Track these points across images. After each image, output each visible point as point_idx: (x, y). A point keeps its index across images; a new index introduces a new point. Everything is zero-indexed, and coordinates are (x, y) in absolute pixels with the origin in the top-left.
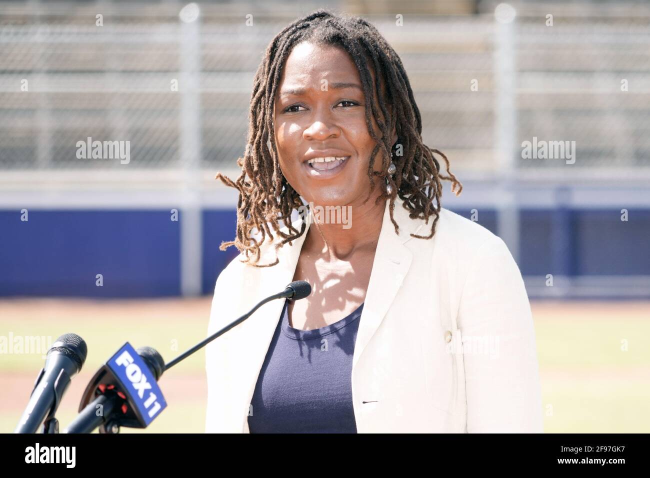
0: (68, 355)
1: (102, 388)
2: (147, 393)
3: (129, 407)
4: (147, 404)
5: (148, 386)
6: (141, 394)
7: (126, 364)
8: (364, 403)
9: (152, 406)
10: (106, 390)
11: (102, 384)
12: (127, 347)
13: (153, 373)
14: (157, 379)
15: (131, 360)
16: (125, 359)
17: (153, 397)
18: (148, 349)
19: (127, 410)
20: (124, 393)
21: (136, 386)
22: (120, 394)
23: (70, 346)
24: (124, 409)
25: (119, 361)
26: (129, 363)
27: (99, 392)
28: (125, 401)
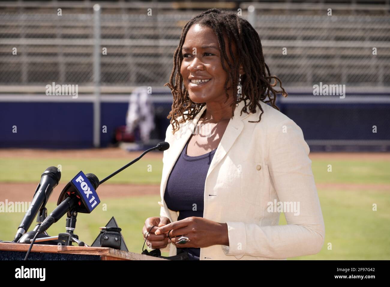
0: (51, 177)
1: (69, 193)
3: (82, 203)
4: (91, 201)
5: (91, 192)
6: (88, 196)
7: (80, 182)
8: (210, 195)
9: (93, 202)
10: (71, 194)
11: (69, 191)
12: (81, 174)
13: (93, 186)
14: (95, 189)
15: (83, 180)
16: (80, 179)
17: (93, 198)
18: (91, 174)
19: (81, 204)
20: (79, 196)
21: (85, 192)
22: (77, 196)
23: (52, 173)
24: (80, 204)
25: (77, 180)
26: (82, 182)
27: (67, 195)
28: (80, 200)
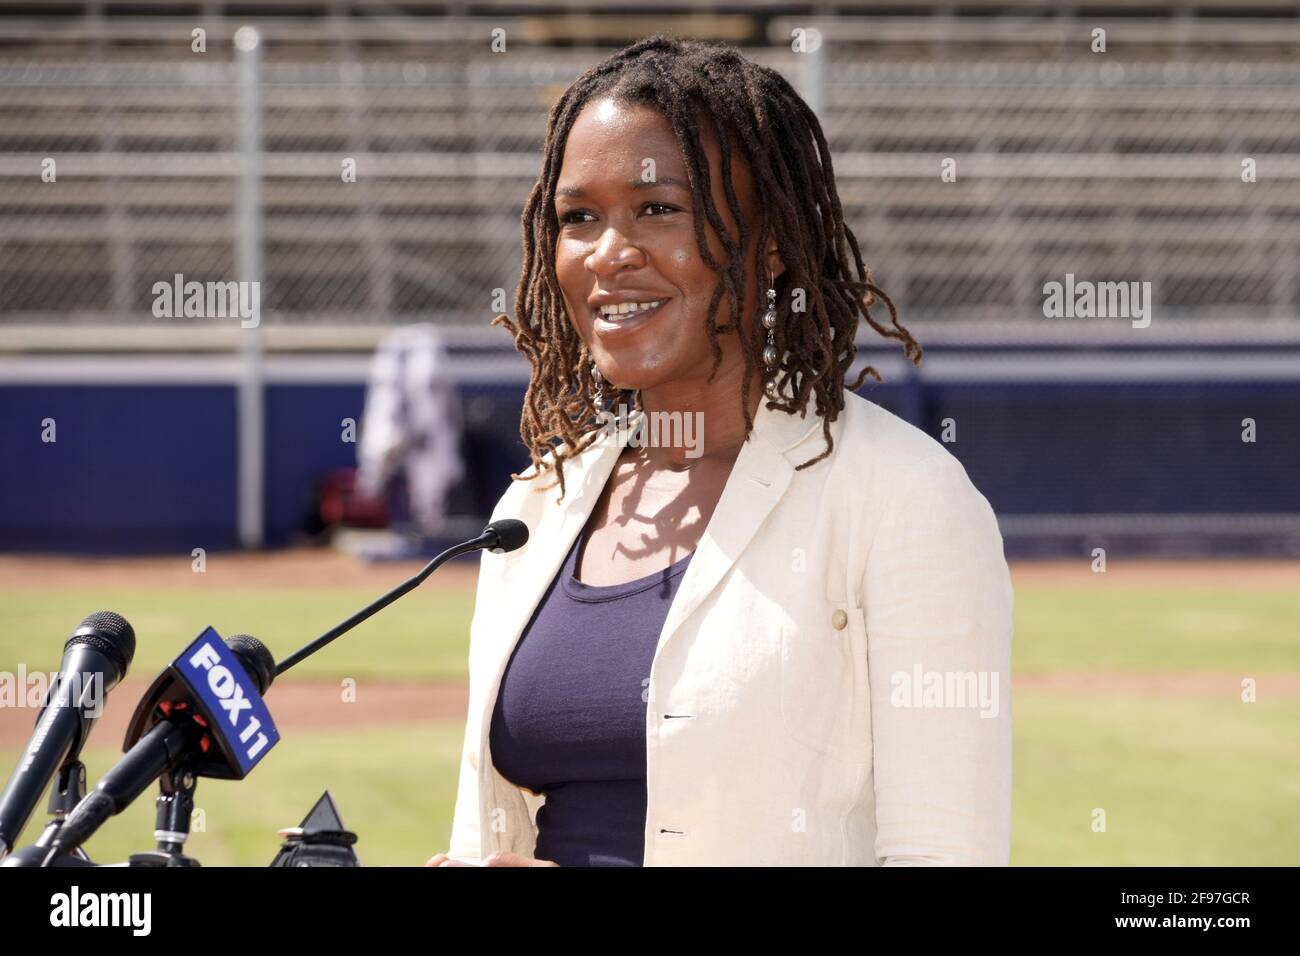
0: (101, 650)
1: (165, 707)
2: (244, 717)
3: (213, 742)
4: (245, 736)
6: (234, 718)
7: (207, 665)
9: (254, 739)
10: (172, 710)
11: (165, 701)
12: (209, 636)
13: (254, 681)
14: (262, 692)
15: (217, 658)
16: (205, 656)
17: (255, 724)
18: (246, 639)
19: (209, 748)
20: (204, 718)
21: (225, 705)
22: (197, 719)
23: (105, 634)
24: (205, 745)
25: (196, 661)
26: (214, 665)
27: (160, 716)
28: (207, 731)
